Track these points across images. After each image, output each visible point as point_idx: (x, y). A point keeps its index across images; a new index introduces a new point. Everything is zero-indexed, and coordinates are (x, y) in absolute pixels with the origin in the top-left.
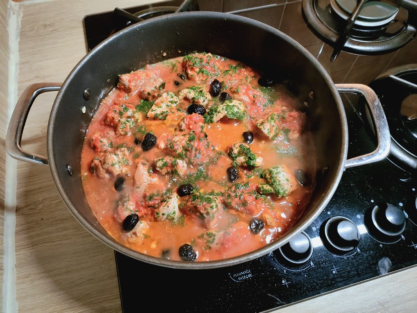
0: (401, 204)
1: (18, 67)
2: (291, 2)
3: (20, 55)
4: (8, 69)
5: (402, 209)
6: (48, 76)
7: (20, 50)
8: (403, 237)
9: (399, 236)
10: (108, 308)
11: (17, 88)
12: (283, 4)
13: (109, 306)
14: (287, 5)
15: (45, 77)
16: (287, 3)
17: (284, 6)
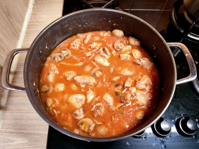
0: (197, 120)
1: (30, 15)
2: (166, 10)
3: (32, 10)
4: (25, 15)
5: (197, 123)
6: (42, 22)
7: (33, 8)
8: (194, 137)
9: (192, 136)
10: (42, 134)
11: (27, 25)
12: (161, 10)
13: (42, 133)
14: (163, 11)
15: (41, 22)
16: (163, 10)
17: (161, 11)
